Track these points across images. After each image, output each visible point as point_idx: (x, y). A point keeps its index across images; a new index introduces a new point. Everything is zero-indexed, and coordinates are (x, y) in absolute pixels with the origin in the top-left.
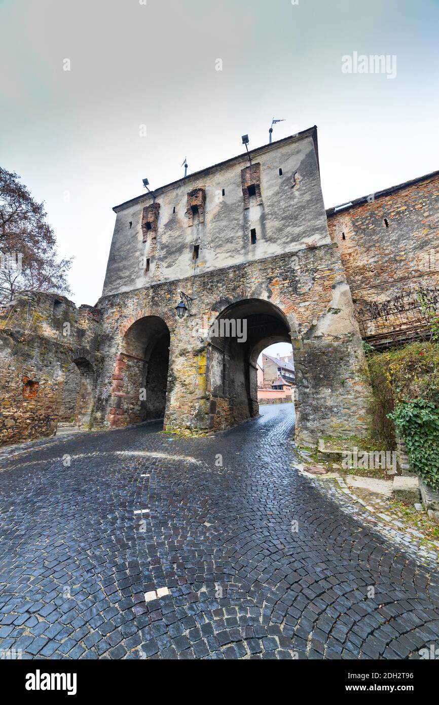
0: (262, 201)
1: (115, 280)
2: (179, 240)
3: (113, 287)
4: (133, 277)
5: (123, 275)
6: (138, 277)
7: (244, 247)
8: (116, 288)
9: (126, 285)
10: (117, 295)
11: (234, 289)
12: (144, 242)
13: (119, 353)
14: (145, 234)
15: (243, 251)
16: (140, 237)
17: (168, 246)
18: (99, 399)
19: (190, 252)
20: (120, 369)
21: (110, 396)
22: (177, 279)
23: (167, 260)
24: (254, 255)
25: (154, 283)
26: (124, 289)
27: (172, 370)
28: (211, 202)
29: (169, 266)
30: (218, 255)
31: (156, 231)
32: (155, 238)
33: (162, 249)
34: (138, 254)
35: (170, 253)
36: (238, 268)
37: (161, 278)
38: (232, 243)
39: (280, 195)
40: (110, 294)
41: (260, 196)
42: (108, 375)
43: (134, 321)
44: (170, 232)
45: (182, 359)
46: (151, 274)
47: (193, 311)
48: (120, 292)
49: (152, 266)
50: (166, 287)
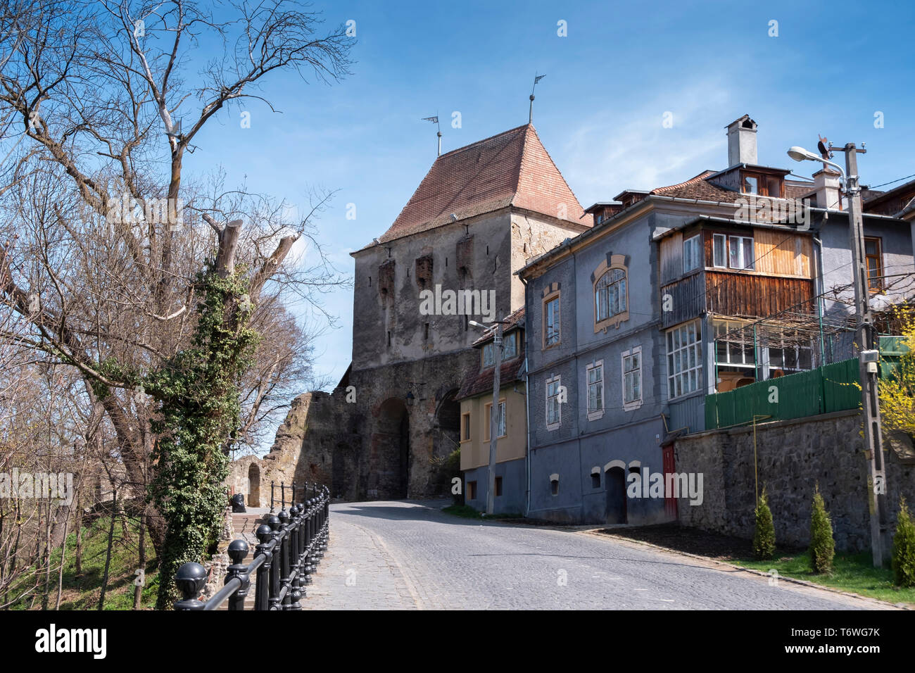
0: (473, 283)
1: (362, 353)
2: (413, 314)
3: (362, 361)
4: (378, 352)
5: (369, 348)
6: (382, 352)
7: (460, 333)
8: (364, 362)
9: (372, 360)
10: (366, 370)
11: (450, 378)
12: (384, 309)
13: (373, 433)
14: (384, 299)
15: (458, 338)
16: (380, 303)
17: (404, 319)
18: (361, 477)
19: (422, 330)
20: (376, 449)
21: (369, 473)
22: (413, 360)
23: (403, 337)
24: (465, 343)
25: (395, 362)
26: (372, 365)
27: (411, 449)
28: (437, 272)
29: (406, 344)
30: (442, 338)
31: (393, 298)
32: (393, 306)
33: (400, 321)
34: (380, 322)
35: (407, 328)
36: (453, 355)
37: (401, 356)
38: (451, 326)
39: (486, 279)
40: (359, 368)
41: (472, 278)
42: (366, 454)
43: (381, 402)
44: (405, 302)
45: (418, 439)
46: (393, 351)
47: (425, 396)
48: (367, 367)
49: (393, 340)
50: (404, 368)
